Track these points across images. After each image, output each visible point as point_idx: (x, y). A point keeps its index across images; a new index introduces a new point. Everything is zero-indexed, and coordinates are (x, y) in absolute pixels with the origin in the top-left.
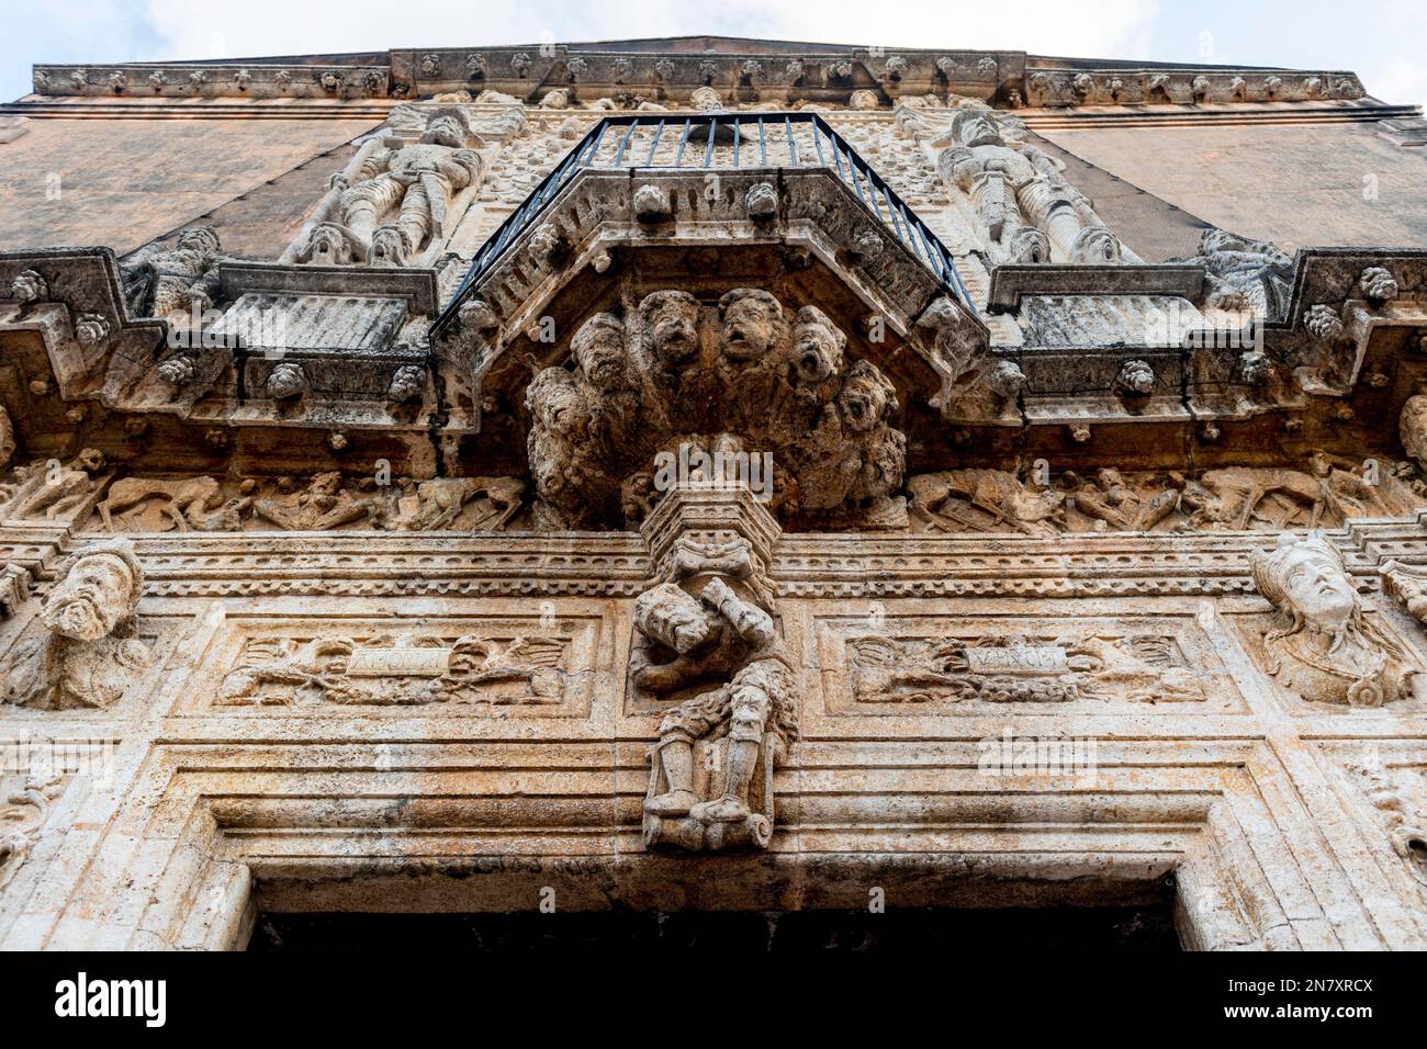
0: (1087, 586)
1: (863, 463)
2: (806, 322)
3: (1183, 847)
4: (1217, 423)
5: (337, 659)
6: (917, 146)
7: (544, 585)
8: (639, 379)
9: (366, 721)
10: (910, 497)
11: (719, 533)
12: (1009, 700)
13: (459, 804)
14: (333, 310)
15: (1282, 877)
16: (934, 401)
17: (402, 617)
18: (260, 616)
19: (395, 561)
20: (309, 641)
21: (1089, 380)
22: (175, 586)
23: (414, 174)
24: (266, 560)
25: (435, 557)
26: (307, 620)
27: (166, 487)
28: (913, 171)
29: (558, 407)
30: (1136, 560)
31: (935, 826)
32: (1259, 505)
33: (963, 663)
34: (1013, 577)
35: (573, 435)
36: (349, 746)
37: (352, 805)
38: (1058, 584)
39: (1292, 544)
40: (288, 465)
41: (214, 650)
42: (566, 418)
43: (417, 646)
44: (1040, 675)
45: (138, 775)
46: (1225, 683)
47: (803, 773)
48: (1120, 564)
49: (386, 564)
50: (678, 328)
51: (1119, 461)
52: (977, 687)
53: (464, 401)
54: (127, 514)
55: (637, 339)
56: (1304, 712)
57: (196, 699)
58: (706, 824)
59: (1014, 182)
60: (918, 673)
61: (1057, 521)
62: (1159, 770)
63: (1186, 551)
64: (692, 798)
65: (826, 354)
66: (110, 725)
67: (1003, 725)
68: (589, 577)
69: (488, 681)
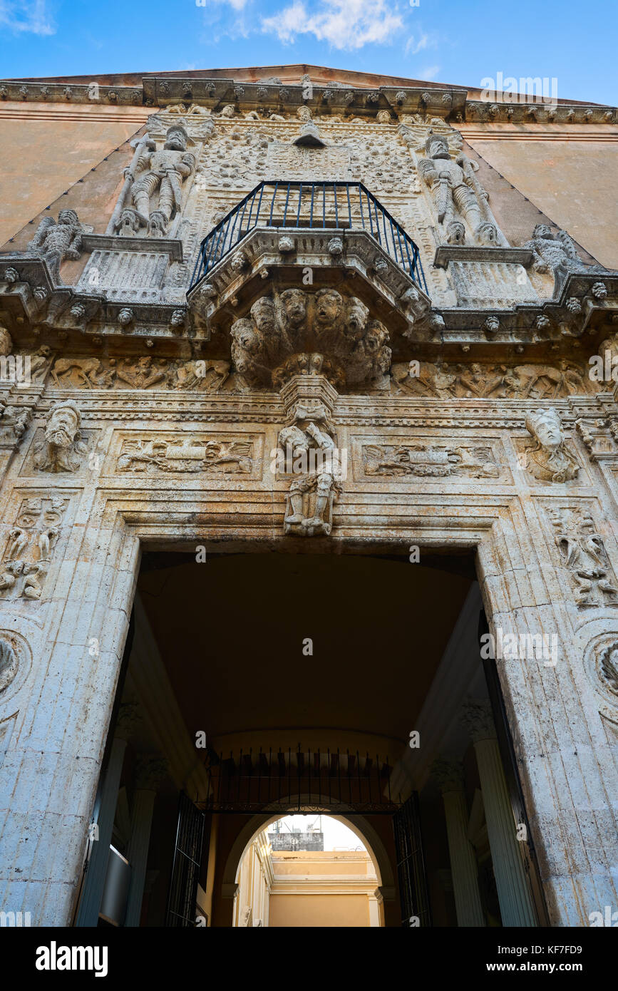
0: (459, 423)
1: (373, 364)
2: (353, 305)
3: (482, 537)
4: (523, 345)
5: (161, 451)
6: (408, 151)
7: (240, 417)
8: (280, 329)
9: (177, 481)
10: (392, 376)
11: (313, 400)
12: (424, 476)
13: (215, 516)
14: (136, 260)
15: (513, 553)
16: (405, 334)
17: (185, 431)
18: (128, 430)
19: (179, 405)
20: (150, 441)
21: (472, 323)
22: (92, 415)
23: (164, 172)
24: (126, 403)
25: (196, 403)
26: (147, 432)
27: (79, 362)
28: (405, 170)
29: (245, 339)
30: (481, 411)
31: (392, 527)
32: (536, 383)
33: (407, 458)
34: (431, 418)
35: (251, 351)
36: (171, 491)
37: (175, 516)
38: (448, 422)
39: (542, 414)
40: (129, 352)
41: (112, 446)
42: (248, 343)
43: (192, 445)
44: (437, 464)
45: (93, 503)
46: (507, 470)
47: (344, 506)
48: (474, 414)
49: (176, 407)
50: (297, 309)
51: (481, 359)
52: (412, 469)
53: (203, 325)
54: (64, 376)
55: (279, 311)
56: (535, 484)
57: (109, 469)
58: (307, 527)
59: (453, 186)
60: (390, 463)
61: (451, 390)
62: (477, 508)
63: (502, 407)
64: (303, 517)
65: (360, 321)
66: (78, 480)
67: (421, 488)
68: (259, 414)
69: (222, 462)
